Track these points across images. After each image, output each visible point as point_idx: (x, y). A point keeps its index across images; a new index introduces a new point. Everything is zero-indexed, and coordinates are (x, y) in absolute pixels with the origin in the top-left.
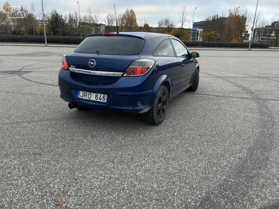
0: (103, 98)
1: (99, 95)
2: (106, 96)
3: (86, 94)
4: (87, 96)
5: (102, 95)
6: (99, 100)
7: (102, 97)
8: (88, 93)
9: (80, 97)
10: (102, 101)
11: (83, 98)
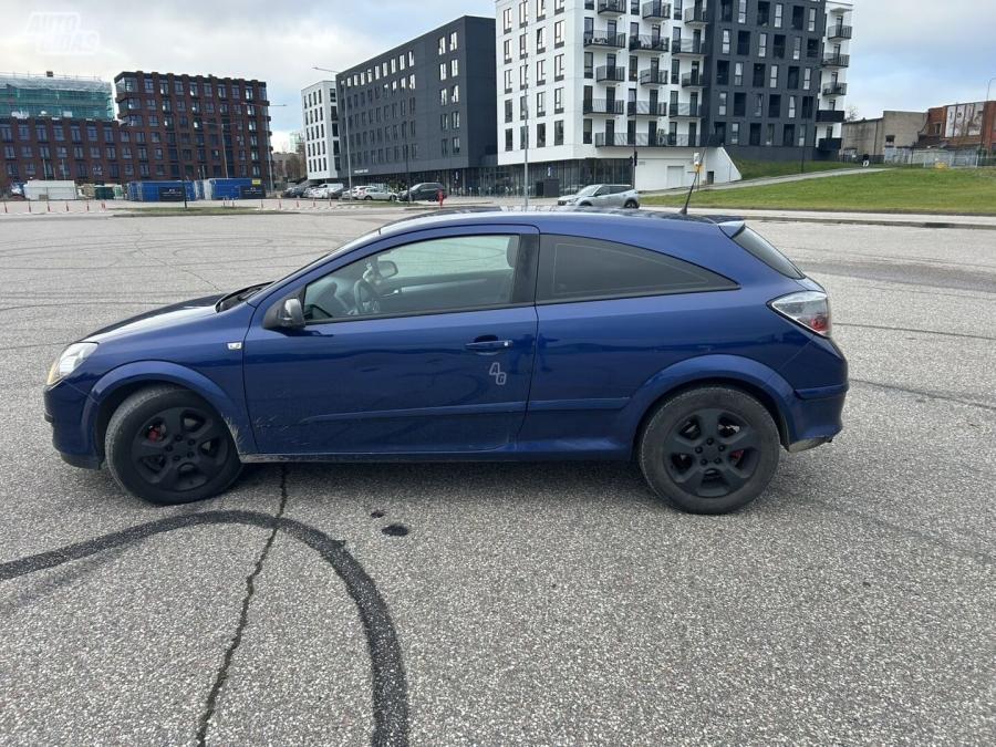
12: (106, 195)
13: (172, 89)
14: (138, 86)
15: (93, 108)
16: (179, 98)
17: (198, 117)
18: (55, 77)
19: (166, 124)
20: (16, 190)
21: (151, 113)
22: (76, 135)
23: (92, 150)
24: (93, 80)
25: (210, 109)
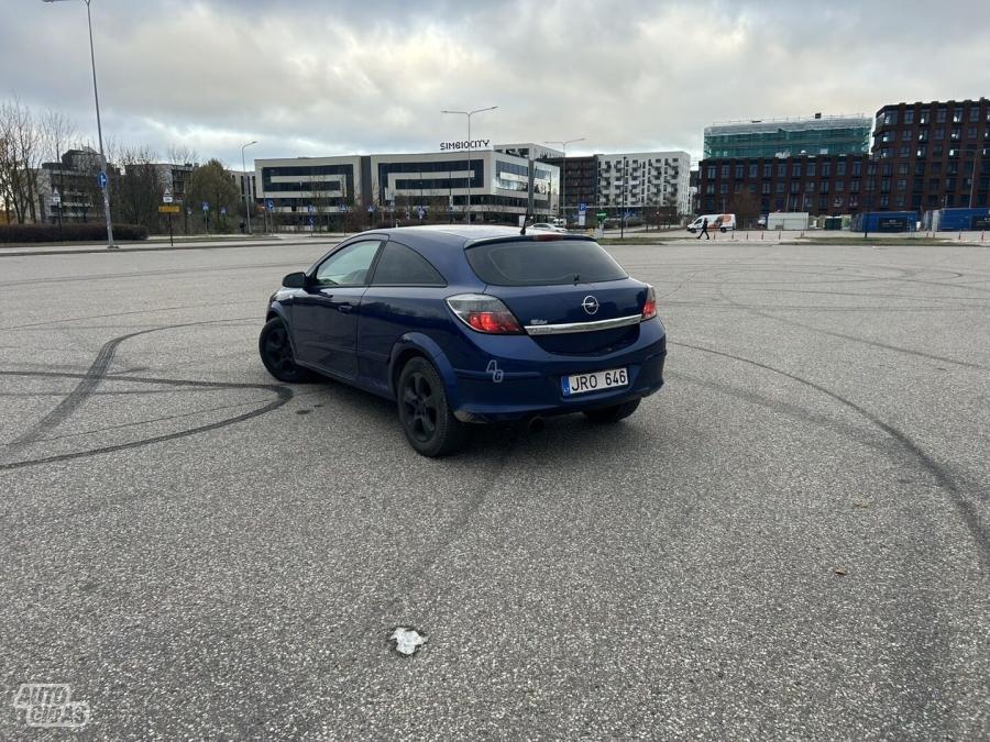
0: (621, 376)
1: (612, 372)
2: (625, 370)
3: (584, 380)
4: (588, 384)
5: (618, 371)
6: (614, 384)
7: (618, 376)
8: (588, 376)
9: (572, 392)
10: (620, 384)
11: (579, 391)
12: (834, 225)
13: (933, 118)
14: (899, 118)
15: (850, 144)
16: (939, 127)
17: (955, 144)
18: (822, 119)
19: (919, 153)
20: (761, 221)
21: (906, 144)
22: (826, 171)
23: (837, 184)
24: (856, 117)
25: (972, 134)
